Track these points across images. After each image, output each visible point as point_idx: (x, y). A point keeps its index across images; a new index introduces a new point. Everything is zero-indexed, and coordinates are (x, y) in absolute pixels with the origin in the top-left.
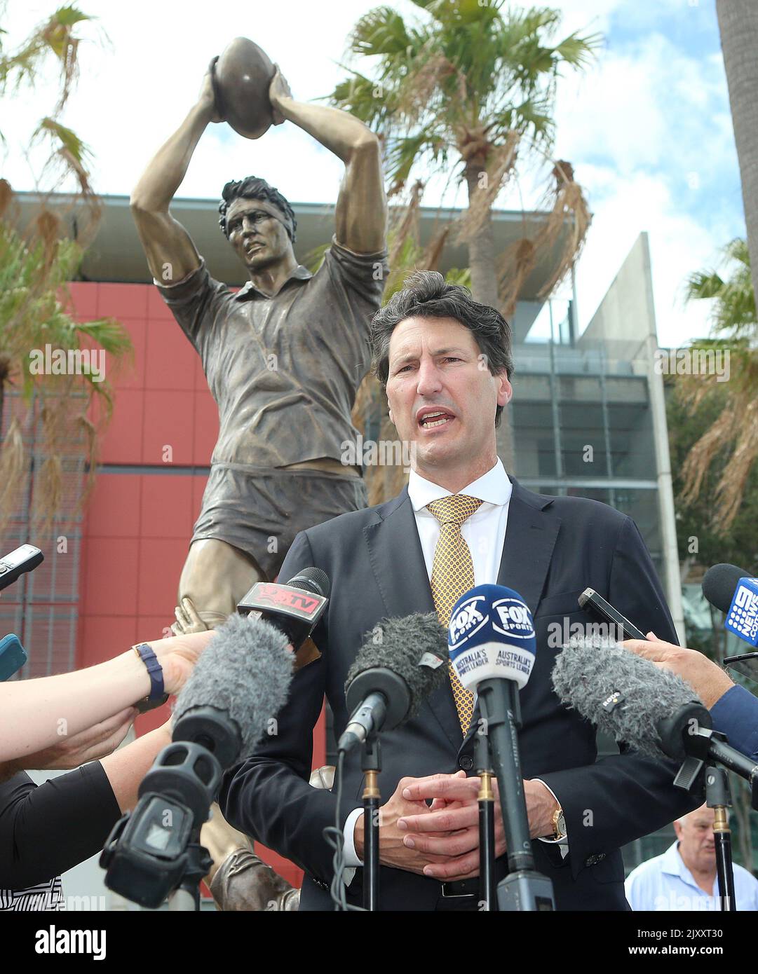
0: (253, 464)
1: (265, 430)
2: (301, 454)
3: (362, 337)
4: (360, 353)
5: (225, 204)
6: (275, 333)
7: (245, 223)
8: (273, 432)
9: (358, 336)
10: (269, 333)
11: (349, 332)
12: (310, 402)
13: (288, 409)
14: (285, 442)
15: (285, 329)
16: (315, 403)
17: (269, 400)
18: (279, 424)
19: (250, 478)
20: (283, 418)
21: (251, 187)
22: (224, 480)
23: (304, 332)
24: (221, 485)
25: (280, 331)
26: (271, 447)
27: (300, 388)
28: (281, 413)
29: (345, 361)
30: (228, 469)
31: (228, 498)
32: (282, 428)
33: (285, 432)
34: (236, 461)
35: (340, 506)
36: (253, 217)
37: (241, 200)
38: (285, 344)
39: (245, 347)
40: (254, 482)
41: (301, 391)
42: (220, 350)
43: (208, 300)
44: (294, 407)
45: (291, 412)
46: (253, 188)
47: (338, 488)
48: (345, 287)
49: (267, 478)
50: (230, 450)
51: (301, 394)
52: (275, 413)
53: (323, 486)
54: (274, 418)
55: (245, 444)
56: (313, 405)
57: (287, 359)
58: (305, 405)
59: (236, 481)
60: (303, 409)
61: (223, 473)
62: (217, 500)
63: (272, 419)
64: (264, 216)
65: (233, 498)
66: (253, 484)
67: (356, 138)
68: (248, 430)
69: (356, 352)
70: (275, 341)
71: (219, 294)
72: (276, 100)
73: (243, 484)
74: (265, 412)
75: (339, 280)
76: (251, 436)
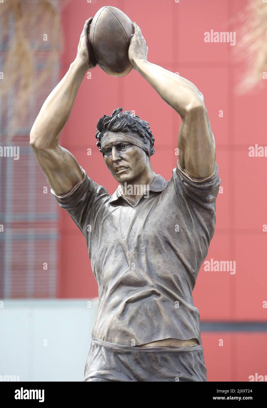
0: (119, 343)
1: (127, 317)
2: (153, 335)
3: (199, 236)
4: (198, 248)
5: (100, 133)
6: (135, 239)
7: (114, 151)
8: (132, 319)
9: (197, 236)
10: (131, 238)
11: (189, 234)
12: (159, 295)
13: (143, 300)
14: (142, 326)
15: (142, 235)
16: (163, 296)
17: (131, 293)
18: (137, 312)
19: (116, 353)
20: (140, 307)
21: (117, 124)
22: (99, 354)
23: (156, 237)
24: (96, 358)
25: (139, 237)
26: (131, 330)
27: (152, 284)
28: (138, 303)
29: (186, 257)
30: (102, 346)
31: (102, 369)
32: (139, 316)
33: (141, 319)
34: (107, 340)
35: (181, 372)
36: (120, 147)
37: (110, 133)
38: (143, 248)
39: (115, 247)
40: (120, 356)
41: (152, 286)
42: (99, 244)
43: (91, 202)
44: (148, 299)
45: (146, 304)
46: (119, 125)
47: (180, 357)
48: (187, 199)
49: (128, 353)
50: (103, 331)
51: (152, 289)
52: (134, 304)
53: (168, 358)
54: (134, 308)
55: (113, 327)
56: (161, 298)
57: (143, 259)
58: (156, 297)
59: (108, 356)
60: (154, 300)
61: (98, 349)
62: (94, 371)
63: (132, 308)
64: (127, 145)
65: (106, 369)
66: (118, 358)
67: (187, 103)
68: (116, 316)
69: (195, 248)
70: (135, 246)
71: (98, 198)
72: (133, 61)
73: (112, 358)
74: (128, 302)
75: (182, 194)
76: (118, 321)
